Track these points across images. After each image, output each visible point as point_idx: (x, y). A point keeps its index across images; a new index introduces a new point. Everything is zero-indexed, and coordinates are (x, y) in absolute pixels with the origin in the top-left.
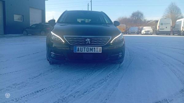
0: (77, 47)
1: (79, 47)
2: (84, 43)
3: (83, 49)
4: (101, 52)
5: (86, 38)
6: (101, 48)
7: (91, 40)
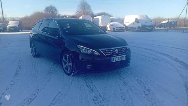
0: (113, 57)
1: (114, 57)
2: (114, 54)
3: (116, 58)
4: (126, 59)
5: (116, 49)
6: (126, 55)
7: (118, 50)
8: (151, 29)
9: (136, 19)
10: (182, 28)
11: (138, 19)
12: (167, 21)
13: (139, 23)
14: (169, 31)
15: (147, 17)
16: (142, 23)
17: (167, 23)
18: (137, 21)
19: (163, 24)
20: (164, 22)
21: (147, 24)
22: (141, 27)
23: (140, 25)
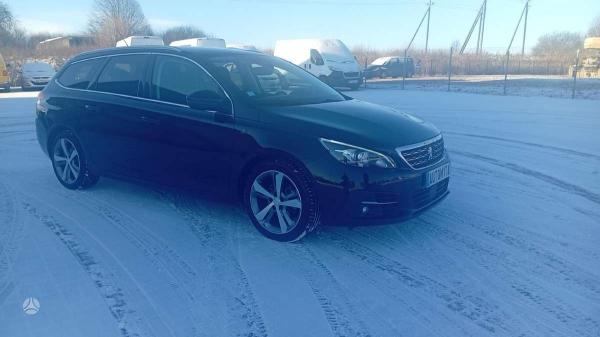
7: (433, 150)
8: (356, 81)
9: (314, 52)
10: (435, 78)
11: (320, 52)
12: (386, 59)
13: (323, 64)
14: (406, 87)
15: (344, 48)
16: (331, 64)
17: (388, 65)
18: (317, 59)
19: (376, 66)
20: (379, 62)
21: (346, 69)
22: (330, 76)
23: (326, 71)
